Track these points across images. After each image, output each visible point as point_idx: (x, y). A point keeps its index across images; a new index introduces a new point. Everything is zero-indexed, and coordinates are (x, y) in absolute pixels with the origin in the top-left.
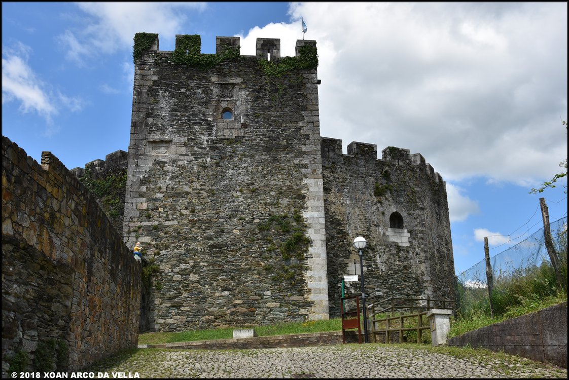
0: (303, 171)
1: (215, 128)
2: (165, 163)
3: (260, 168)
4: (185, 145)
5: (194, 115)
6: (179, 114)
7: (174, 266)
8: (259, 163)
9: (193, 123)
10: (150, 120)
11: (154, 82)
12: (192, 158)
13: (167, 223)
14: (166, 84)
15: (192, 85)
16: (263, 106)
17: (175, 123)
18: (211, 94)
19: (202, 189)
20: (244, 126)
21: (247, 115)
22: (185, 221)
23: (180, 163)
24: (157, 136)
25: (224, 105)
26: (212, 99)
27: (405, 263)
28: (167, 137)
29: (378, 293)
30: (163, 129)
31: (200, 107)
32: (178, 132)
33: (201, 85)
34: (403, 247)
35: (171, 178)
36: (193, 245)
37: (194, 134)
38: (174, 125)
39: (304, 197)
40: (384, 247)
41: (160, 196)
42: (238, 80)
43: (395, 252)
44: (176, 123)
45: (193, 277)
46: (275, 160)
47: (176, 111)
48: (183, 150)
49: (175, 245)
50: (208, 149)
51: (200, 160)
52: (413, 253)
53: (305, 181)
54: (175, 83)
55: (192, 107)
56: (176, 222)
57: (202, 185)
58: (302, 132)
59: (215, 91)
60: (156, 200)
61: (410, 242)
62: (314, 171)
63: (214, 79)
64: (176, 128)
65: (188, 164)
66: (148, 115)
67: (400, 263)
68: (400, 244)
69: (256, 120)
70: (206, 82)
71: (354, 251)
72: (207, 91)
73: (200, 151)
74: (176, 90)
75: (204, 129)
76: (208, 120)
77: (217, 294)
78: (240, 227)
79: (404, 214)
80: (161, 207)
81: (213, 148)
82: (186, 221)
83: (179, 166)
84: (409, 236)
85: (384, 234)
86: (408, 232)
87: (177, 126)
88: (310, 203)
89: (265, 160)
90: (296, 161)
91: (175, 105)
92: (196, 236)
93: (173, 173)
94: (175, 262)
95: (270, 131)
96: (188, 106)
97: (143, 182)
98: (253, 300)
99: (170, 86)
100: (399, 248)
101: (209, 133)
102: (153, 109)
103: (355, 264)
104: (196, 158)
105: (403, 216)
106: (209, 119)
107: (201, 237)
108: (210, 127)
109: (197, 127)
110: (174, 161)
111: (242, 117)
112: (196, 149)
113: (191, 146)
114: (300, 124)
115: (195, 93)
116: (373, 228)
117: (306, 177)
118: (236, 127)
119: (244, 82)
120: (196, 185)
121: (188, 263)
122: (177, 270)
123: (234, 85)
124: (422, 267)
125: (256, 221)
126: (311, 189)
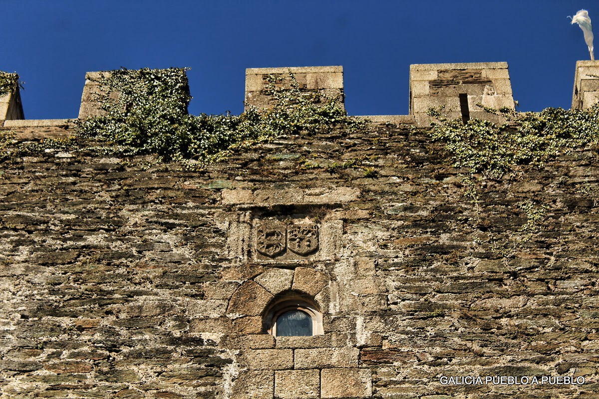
1: (232, 370)
5: (135, 322)
6: (66, 322)
9: (127, 356)
14: (27, 221)
15: (136, 218)
16: (457, 278)
17: (43, 356)
18: (221, 246)
21: (385, 314)
25: (276, 281)
26: (224, 264)
31: (165, 294)
33: (176, 217)
38: (38, 366)
42: (344, 194)
44: (50, 357)
54: (65, 217)
55: (130, 296)
63: (235, 194)
64: (45, 379)
69: (431, 331)
70: (197, 207)
74: (65, 240)
75: (180, 376)
76: (199, 341)
87: (49, 368)
91: (52, 292)
95: (500, 372)
96: (111, 293)
99: (42, 227)
101: (202, 389)
106: (205, 336)
111: (360, 321)
115: (146, 245)
118: (334, 360)
119: (366, 201)
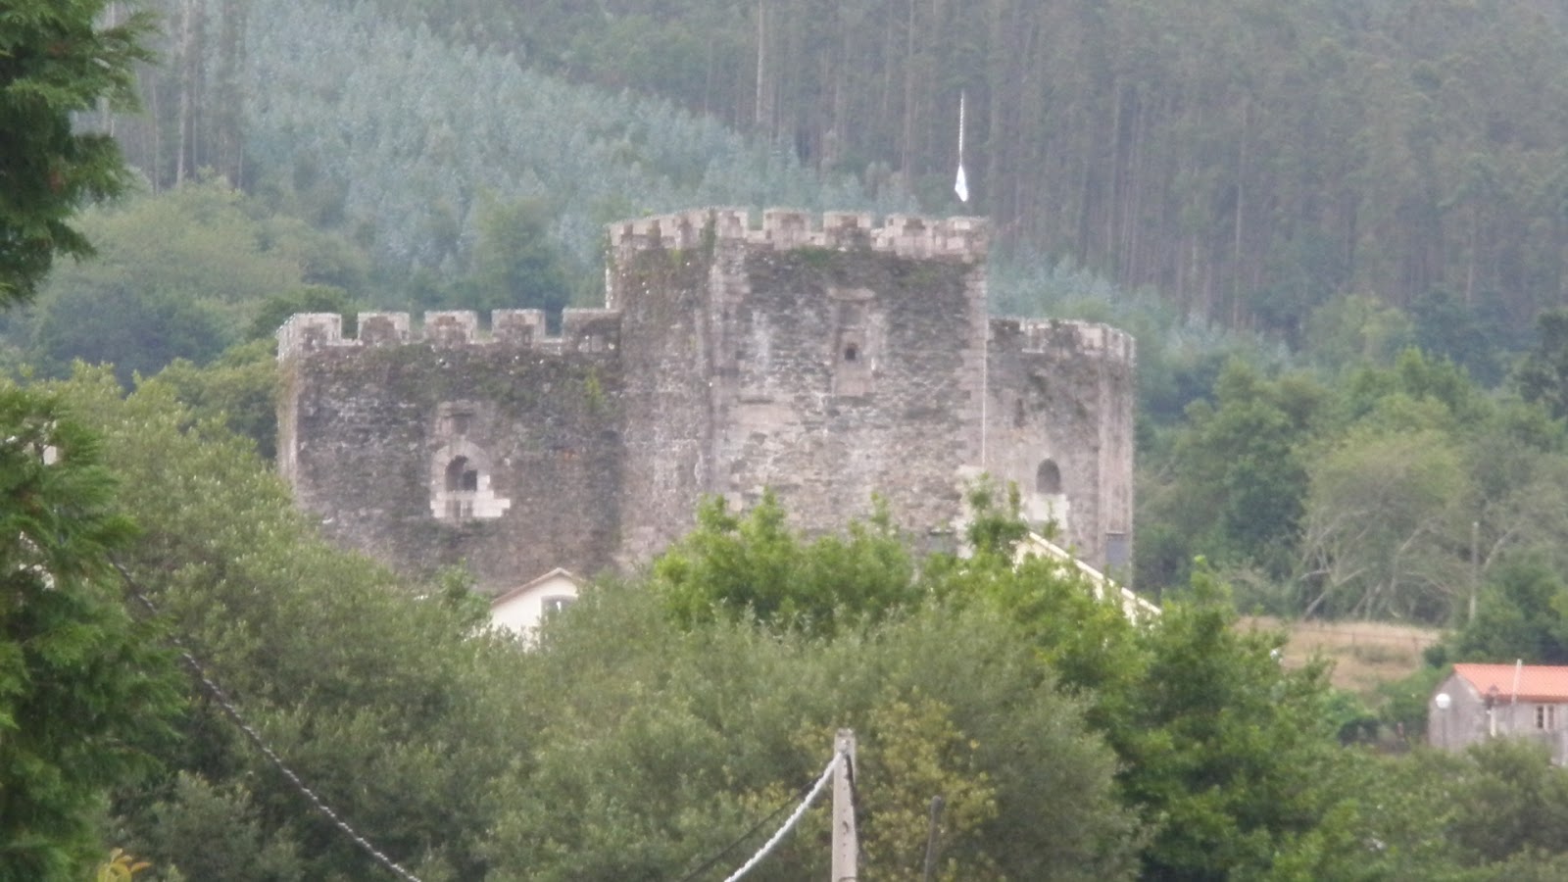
0: (959, 452)
1: (834, 379)
2: (765, 436)
3: (898, 448)
4: (793, 407)
5: (804, 355)
6: (782, 353)
8: (897, 439)
9: (802, 370)
10: (742, 364)
11: (746, 296)
12: (802, 429)
14: (763, 300)
15: (800, 302)
17: (777, 369)
18: (829, 319)
19: (816, 481)
20: (877, 375)
21: (880, 356)
23: (785, 437)
24: (751, 391)
26: (830, 328)
28: (766, 393)
30: (759, 379)
31: (812, 342)
32: (781, 385)
33: (813, 301)
35: (776, 461)
37: (804, 388)
38: (775, 373)
42: (870, 294)
44: (779, 369)
46: (920, 434)
47: (778, 348)
48: (790, 415)
50: (824, 414)
51: (813, 433)
54: (776, 299)
55: (801, 342)
57: (817, 474)
58: (961, 386)
59: (834, 313)
63: (831, 291)
64: (779, 379)
65: (798, 439)
66: (740, 355)
69: (894, 365)
70: (820, 297)
72: (822, 313)
73: (814, 417)
75: (819, 380)
76: (824, 365)
79: (1063, 463)
81: (833, 413)
83: (784, 443)
84: (1070, 506)
86: (1069, 499)
87: (779, 374)
89: (907, 434)
90: (949, 437)
91: (777, 338)
93: (776, 453)
95: (913, 384)
96: (795, 340)
97: (737, 467)
99: (769, 304)
101: (826, 386)
102: (745, 345)
104: (809, 430)
105: (1061, 466)
106: (826, 363)
108: (828, 377)
110: (777, 434)
111: (873, 359)
112: (807, 414)
113: (801, 410)
114: (959, 372)
115: (804, 317)
119: (877, 299)
120: (810, 474)
123: (862, 302)
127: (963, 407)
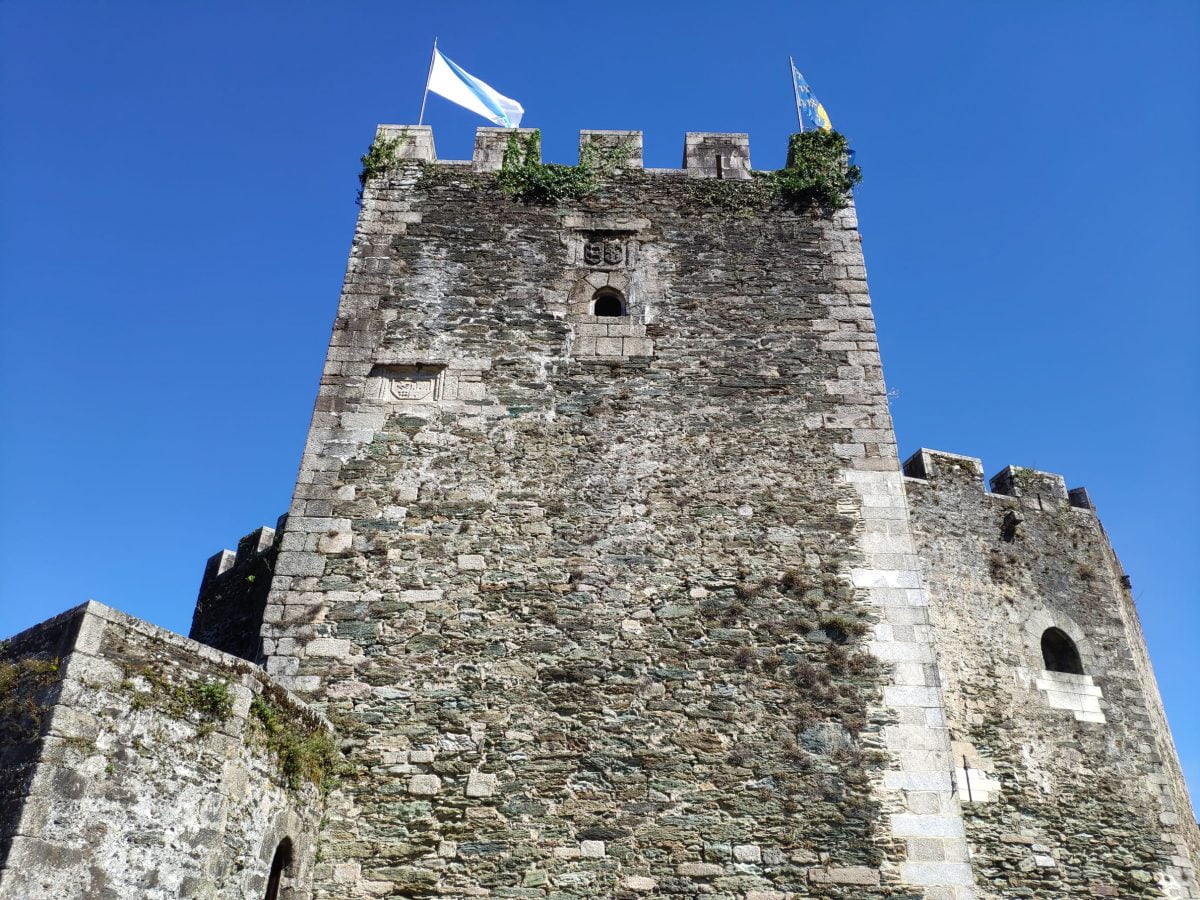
0: (839, 449)
1: (572, 336)
2: (422, 422)
3: (703, 440)
4: (485, 376)
5: (515, 303)
6: (471, 300)
7: (416, 741)
8: (700, 426)
9: (509, 324)
10: (390, 315)
11: (409, 226)
12: (503, 410)
13: (411, 596)
14: (443, 231)
15: (512, 233)
16: (707, 283)
17: (458, 321)
18: (564, 256)
19: (525, 497)
20: (653, 331)
21: (662, 305)
22: (468, 591)
23: (465, 423)
24: (407, 354)
25: (598, 280)
26: (567, 268)
27: (1103, 771)
28: (430, 357)
29: (1042, 861)
30: (425, 336)
31: (531, 285)
32: (467, 342)
33: (537, 234)
34: (1089, 724)
35: (437, 465)
36: (486, 669)
37: (510, 349)
38: (455, 327)
39: (846, 525)
40: (1038, 723)
41: (396, 513)
42: (641, 224)
43: (1070, 737)
44: (463, 322)
45: (480, 784)
46: (748, 417)
47: (466, 293)
48: (479, 390)
49: (427, 668)
50: (549, 388)
51: (523, 417)
52: (1119, 743)
53: (847, 477)
54: (467, 230)
55: (509, 286)
56: (436, 594)
57: (527, 484)
58: (826, 346)
59: (576, 247)
60: (382, 524)
61: (1105, 711)
62: (871, 450)
63: (573, 220)
64: (460, 336)
65: (490, 427)
66: (385, 302)
67: (1090, 772)
68: (1079, 717)
69: (689, 317)
70: (550, 228)
71: (958, 730)
72: (554, 249)
73: (528, 392)
74: (468, 246)
75: (541, 338)
76: (552, 317)
77: (563, 852)
78: (646, 612)
80: (395, 545)
82: (470, 591)
83: (460, 432)
84: (1101, 695)
85: (1033, 686)
86: (1097, 683)
87: (463, 329)
88: (869, 543)
89: (717, 419)
90: (814, 422)
91: (463, 280)
92: (498, 638)
93: (440, 449)
94: (424, 725)
95: (727, 344)
96: (498, 282)
97: (350, 472)
98: (696, 879)
99: (453, 236)
100: (1081, 729)
101: (553, 347)
102: (399, 288)
103: (965, 768)
104: (515, 412)
105: (1075, 640)
106: (555, 314)
107: (515, 641)
108: (558, 332)
109: (520, 334)
110: (447, 419)
111: (647, 309)
112: (514, 386)
113: (503, 381)
114: (819, 325)
115: (521, 252)
116: (1001, 670)
117: (846, 463)
118: (631, 334)
119: (654, 229)
120: (510, 483)
121: (468, 732)
122: (427, 754)
123: (625, 235)
124: (1148, 784)
125: (698, 592)
126: (867, 501)
127: (835, 377)
